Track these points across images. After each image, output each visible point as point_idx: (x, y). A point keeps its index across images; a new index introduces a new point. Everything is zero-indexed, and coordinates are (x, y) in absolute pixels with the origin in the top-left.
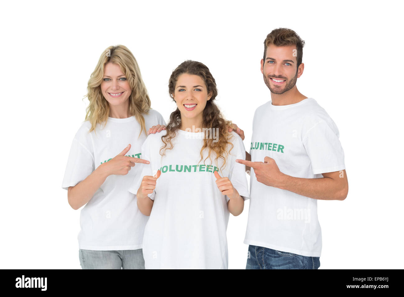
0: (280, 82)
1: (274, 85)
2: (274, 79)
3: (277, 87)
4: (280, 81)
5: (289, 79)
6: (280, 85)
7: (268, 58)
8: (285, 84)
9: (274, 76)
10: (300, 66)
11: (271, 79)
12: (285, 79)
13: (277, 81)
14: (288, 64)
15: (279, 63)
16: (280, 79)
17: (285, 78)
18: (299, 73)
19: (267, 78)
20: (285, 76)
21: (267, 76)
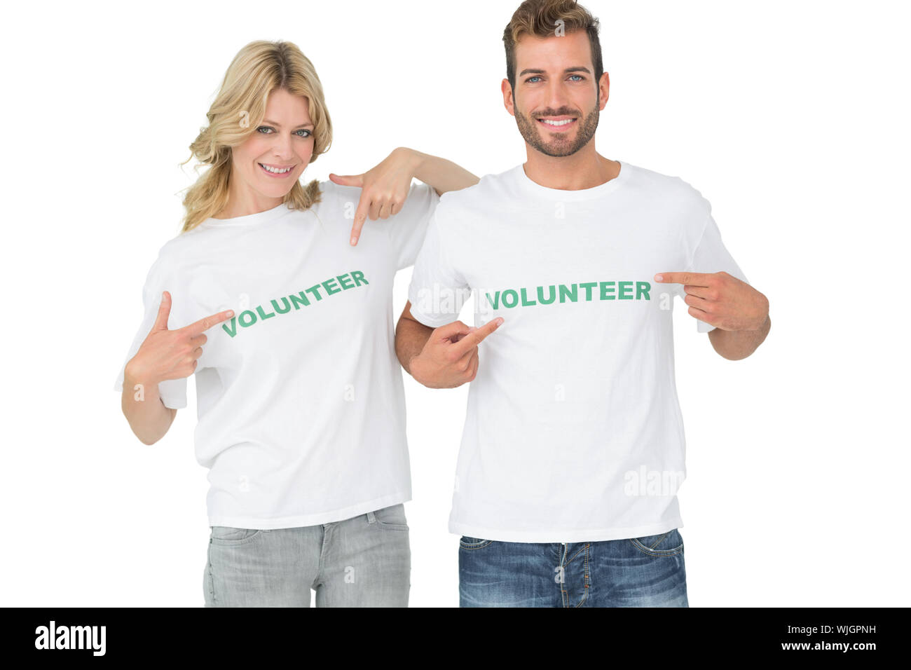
0: (565, 125)
1: (552, 135)
2: (550, 120)
3: (559, 137)
4: (566, 122)
5: (585, 115)
6: (564, 132)
7: (524, 73)
8: (576, 127)
9: (549, 112)
10: (602, 80)
11: (540, 120)
12: (574, 115)
13: (556, 123)
14: (576, 76)
15: (554, 77)
16: (563, 116)
17: (575, 112)
18: (602, 98)
19: (530, 122)
20: (575, 108)
21: (528, 116)
